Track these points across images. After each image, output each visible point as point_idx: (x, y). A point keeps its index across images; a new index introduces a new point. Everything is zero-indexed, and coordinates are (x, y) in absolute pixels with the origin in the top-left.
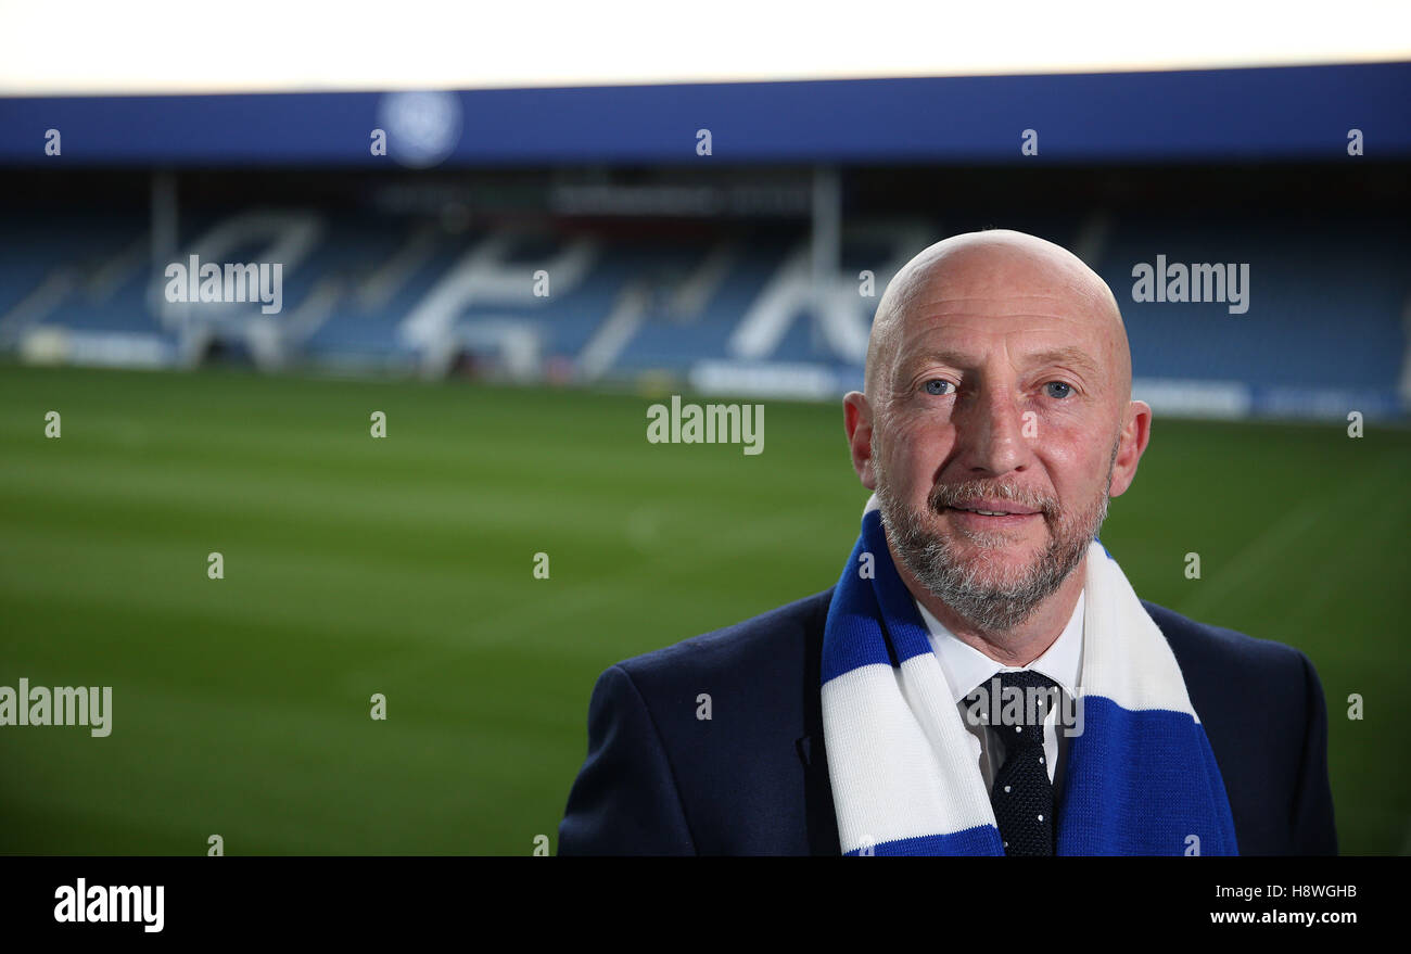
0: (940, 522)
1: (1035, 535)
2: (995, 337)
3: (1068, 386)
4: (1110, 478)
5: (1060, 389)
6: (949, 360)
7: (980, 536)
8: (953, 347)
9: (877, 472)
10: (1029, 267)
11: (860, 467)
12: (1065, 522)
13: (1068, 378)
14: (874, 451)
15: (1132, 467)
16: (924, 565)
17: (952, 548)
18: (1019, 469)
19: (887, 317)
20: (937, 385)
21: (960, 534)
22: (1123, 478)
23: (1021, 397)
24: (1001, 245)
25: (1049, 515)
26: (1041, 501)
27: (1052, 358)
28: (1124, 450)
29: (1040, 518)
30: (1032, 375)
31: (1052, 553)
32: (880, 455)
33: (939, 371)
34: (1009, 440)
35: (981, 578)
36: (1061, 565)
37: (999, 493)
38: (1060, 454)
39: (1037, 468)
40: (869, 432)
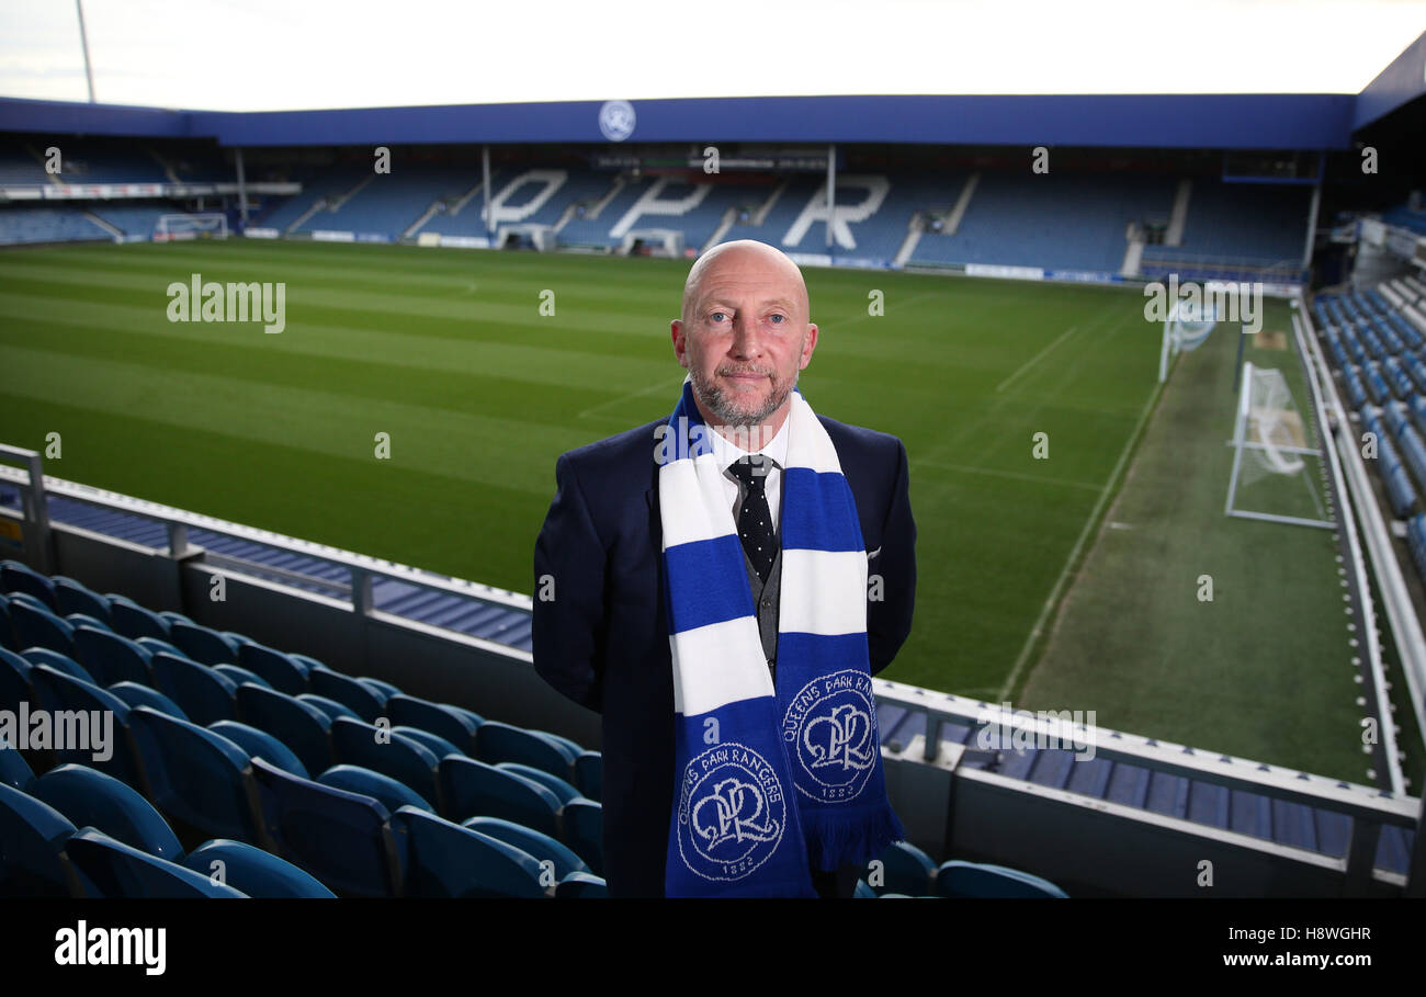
0: (720, 382)
1: (766, 386)
2: (747, 293)
3: (781, 316)
4: (800, 360)
5: (777, 318)
6: (725, 303)
7: (740, 386)
8: (726, 298)
9: (689, 360)
10: (761, 260)
11: (680, 357)
12: (780, 382)
13: (780, 312)
14: (687, 349)
15: (809, 356)
16: (713, 403)
17: (726, 392)
18: (760, 356)
19: (693, 282)
20: (718, 317)
21: (732, 386)
22: (806, 361)
23: (759, 322)
24: (749, 247)
25: (773, 379)
26: (769, 372)
27: (772, 303)
28: (806, 347)
29: (768, 379)
30: (764, 312)
31: (773, 394)
32: (690, 351)
33: (720, 309)
34: (753, 343)
35: (739, 408)
36: (777, 402)
37: (750, 369)
38: (776, 349)
39: (767, 355)
40: (684, 339)
